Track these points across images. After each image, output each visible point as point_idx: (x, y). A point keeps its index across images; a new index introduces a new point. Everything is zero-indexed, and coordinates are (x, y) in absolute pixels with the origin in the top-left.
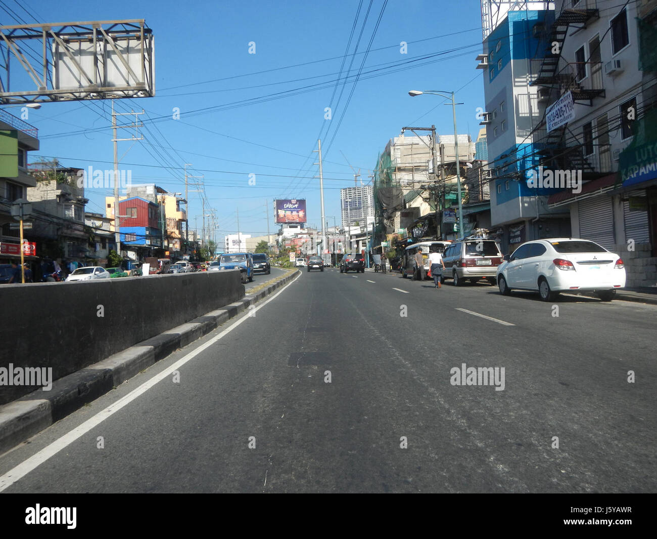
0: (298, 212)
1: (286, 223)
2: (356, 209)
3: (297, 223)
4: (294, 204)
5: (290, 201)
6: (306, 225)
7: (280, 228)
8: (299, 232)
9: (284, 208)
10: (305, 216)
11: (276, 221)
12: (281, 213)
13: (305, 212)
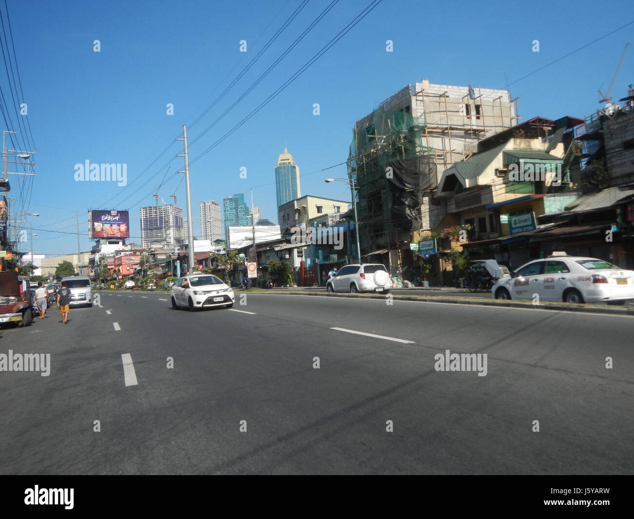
0: (119, 225)
1: (103, 238)
2: (157, 229)
3: (117, 238)
4: (114, 216)
5: (108, 213)
6: (127, 242)
7: (96, 244)
8: (121, 249)
9: (101, 220)
10: (128, 230)
11: (90, 236)
12: (98, 226)
13: (128, 225)
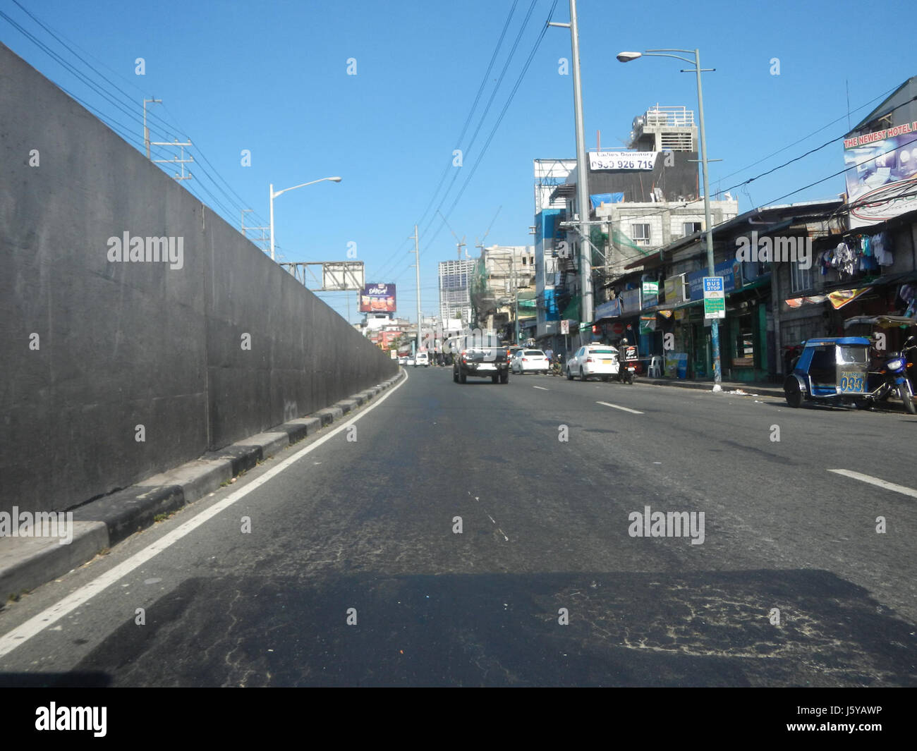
0: (386, 298)
1: (371, 312)
2: (458, 290)
3: (385, 312)
4: (382, 289)
5: (375, 286)
6: (395, 315)
7: (364, 317)
8: (387, 324)
9: (369, 294)
10: (395, 304)
11: (359, 309)
12: (366, 299)
13: (395, 299)
